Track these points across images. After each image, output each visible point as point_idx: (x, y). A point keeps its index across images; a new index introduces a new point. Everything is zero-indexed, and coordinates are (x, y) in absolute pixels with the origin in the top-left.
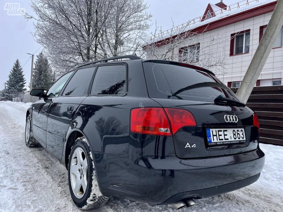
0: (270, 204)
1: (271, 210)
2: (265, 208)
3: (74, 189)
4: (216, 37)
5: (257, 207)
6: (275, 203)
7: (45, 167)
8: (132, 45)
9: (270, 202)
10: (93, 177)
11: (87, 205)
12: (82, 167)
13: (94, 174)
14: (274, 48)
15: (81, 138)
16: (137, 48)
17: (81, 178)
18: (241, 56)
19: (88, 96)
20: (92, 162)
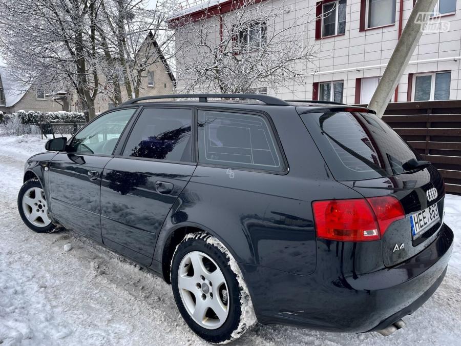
0: (447, 290)
1: (458, 301)
2: (450, 299)
3: (192, 313)
4: (292, 8)
5: (439, 298)
6: (454, 288)
7: (101, 271)
8: (150, 21)
9: (447, 287)
10: (241, 301)
11: (231, 339)
12: (207, 282)
13: (243, 296)
14: (383, 27)
15: (201, 238)
16: (159, 25)
17: (204, 297)
18: (332, 39)
19: (197, 166)
20: (237, 278)
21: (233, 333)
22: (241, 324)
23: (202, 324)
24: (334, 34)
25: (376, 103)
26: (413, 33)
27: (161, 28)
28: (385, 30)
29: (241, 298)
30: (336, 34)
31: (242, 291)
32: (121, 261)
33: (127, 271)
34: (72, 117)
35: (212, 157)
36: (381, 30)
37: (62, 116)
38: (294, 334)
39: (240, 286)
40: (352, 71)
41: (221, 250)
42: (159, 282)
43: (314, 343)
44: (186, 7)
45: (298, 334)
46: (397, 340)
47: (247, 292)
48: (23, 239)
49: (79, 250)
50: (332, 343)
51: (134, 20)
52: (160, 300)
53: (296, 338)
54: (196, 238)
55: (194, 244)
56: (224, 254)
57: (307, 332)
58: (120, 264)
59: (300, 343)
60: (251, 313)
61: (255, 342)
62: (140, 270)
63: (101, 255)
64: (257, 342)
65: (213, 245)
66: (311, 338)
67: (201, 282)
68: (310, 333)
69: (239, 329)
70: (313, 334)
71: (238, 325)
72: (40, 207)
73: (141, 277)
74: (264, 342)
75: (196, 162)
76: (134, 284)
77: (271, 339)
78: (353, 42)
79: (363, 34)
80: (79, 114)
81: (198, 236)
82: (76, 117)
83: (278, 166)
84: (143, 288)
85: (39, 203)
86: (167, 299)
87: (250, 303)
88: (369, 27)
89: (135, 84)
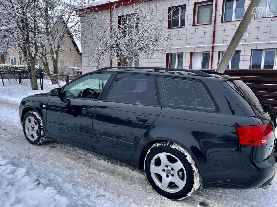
3: (160, 185)
4: (154, 9)
10: (194, 177)
11: (187, 197)
12: (169, 168)
13: (195, 174)
14: (205, 25)
15: (167, 145)
16: (71, 13)
17: (167, 176)
18: (177, 29)
19: (162, 107)
20: (191, 165)
21: (188, 194)
22: (193, 189)
23: (167, 190)
24: (178, 26)
25: (219, 70)
26: (240, 34)
27: (73, 14)
28: (206, 26)
29: (194, 175)
30: (179, 26)
31: (194, 172)
32: (97, 159)
33: (103, 165)
34: (10, 68)
35: (171, 102)
36: (204, 26)
37: (3, 67)
38: (211, 192)
39: (193, 169)
40: (188, 48)
41: (181, 151)
42: (127, 170)
43: (223, 196)
44: (88, 2)
45: (213, 192)
46: (259, 192)
47: (197, 172)
48: (27, 149)
49: (68, 154)
50: (231, 195)
51: (55, 8)
52: (132, 180)
53: (213, 194)
54: (164, 146)
55: (163, 149)
56: (183, 154)
57: (216, 191)
58: (97, 161)
59: (216, 197)
60: (198, 183)
61: (194, 198)
62: (112, 164)
63: (82, 157)
64: (195, 198)
65: (176, 149)
66: (220, 194)
67: (166, 169)
68: (218, 191)
69: (192, 191)
70: (220, 192)
71: (192, 189)
72: (33, 128)
73: (113, 167)
74: (199, 197)
75: (160, 105)
76: (112, 172)
77: (202, 196)
78: (189, 32)
79: (195, 27)
80: (14, 66)
81: (165, 144)
82: (12, 68)
83: (213, 108)
84: (118, 174)
85: (33, 126)
86: (135, 179)
87: (198, 178)
88: (197, 24)
89: (56, 49)
